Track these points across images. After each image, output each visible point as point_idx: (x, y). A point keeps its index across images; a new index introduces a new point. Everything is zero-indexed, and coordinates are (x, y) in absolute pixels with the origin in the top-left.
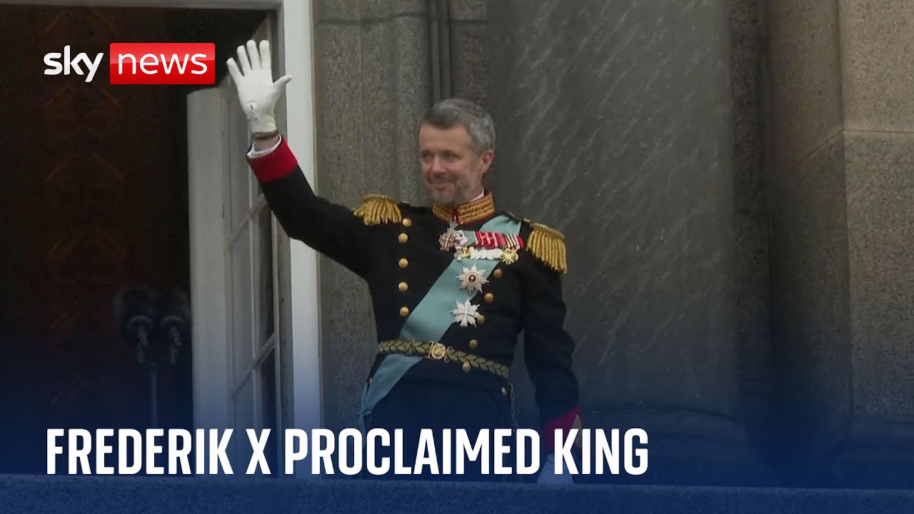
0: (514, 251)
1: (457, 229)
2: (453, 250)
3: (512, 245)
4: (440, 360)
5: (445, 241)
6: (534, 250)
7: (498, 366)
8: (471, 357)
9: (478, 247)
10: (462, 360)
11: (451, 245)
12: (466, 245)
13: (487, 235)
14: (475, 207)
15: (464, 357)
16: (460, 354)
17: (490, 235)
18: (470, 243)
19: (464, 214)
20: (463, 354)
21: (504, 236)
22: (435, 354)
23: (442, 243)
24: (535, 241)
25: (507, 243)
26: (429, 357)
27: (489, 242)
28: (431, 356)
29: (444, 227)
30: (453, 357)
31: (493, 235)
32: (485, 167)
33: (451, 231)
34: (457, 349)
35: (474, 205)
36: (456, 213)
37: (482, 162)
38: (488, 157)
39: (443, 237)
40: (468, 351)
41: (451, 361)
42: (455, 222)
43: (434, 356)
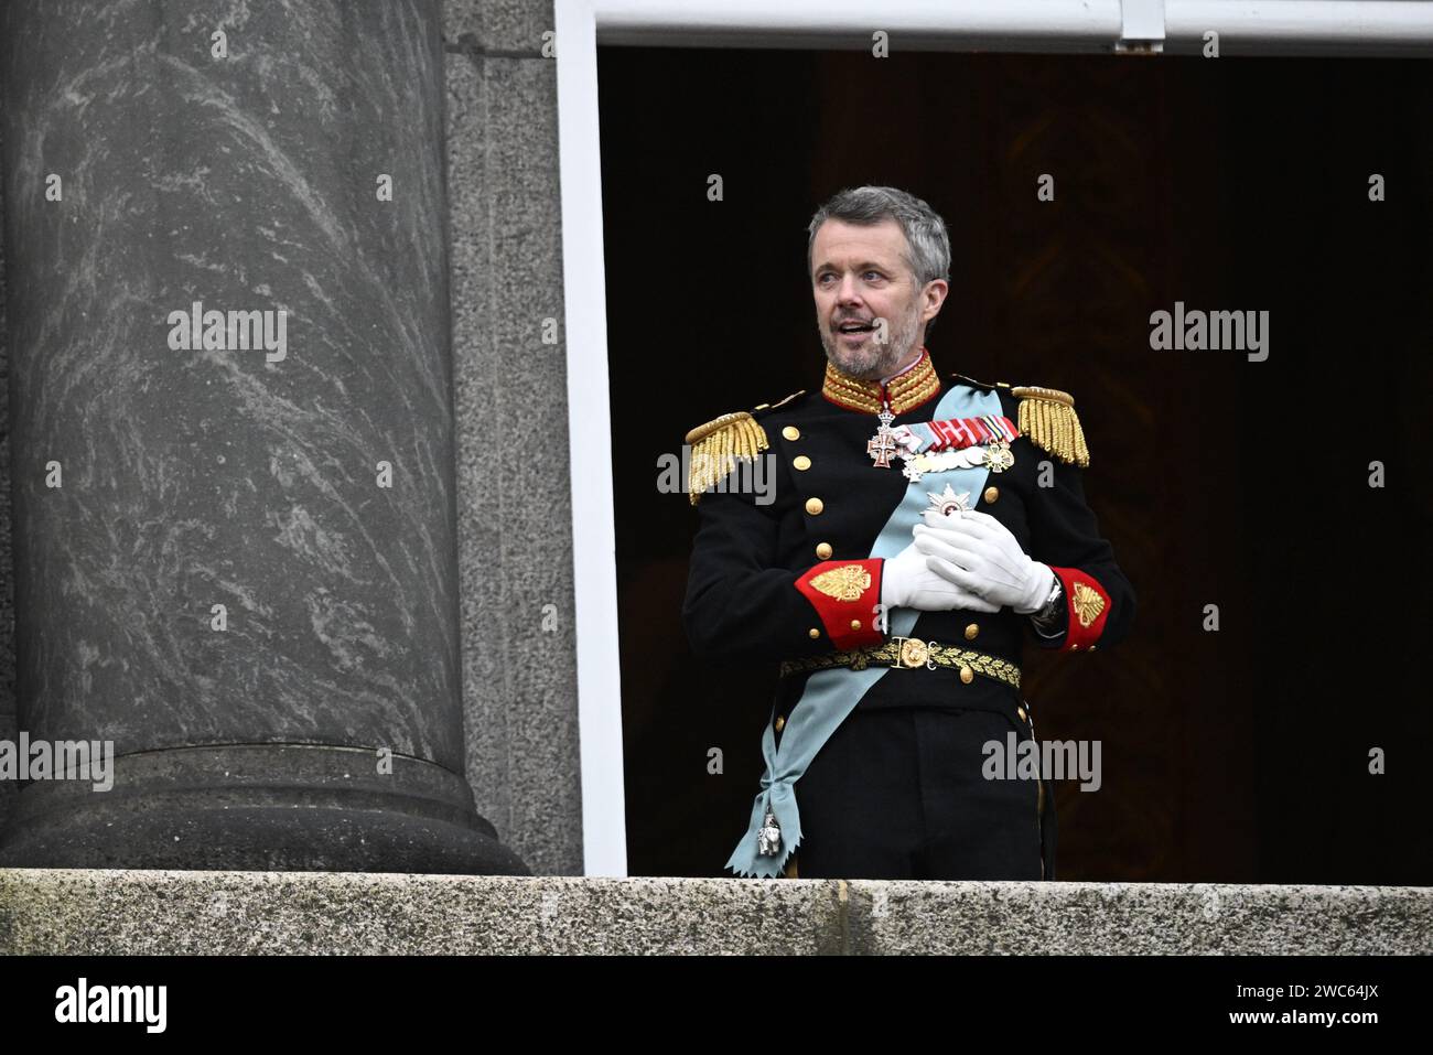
0: (1005, 446)
1: (894, 425)
2: (898, 464)
3: (1000, 437)
4: (921, 667)
5: (879, 449)
6: (1033, 436)
7: (998, 663)
8: (970, 655)
9: (939, 449)
10: (958, 662)
11: (892, 456)
12: (921, 451)
13: (950, 425)
14: (915, 379)
15: (959, 656)
16: (955, 652)
17: (956, 424)
18: (926, 447)
19: (898, 395)
20: (956, 652)
21: (981, 422)
22: (910, 659)
23: (874, 455)
24: (1032, 418)
25: (990, 435)
26: (898, 666)
27: (960, 438)
28: (902, 663)
29: (871, 425)
30: (940, 660)
31: (961, 422)
32: (932, 310)
33: (884, 429)
34: (945, 643)
35: (913, 376)
36: (885, 396)
37: (926, 299)
38: (937, 292)
39: (873, 443)
40: (966, 645)
41: (941, 668)
42: (887, 413)
43: (907, 663)
